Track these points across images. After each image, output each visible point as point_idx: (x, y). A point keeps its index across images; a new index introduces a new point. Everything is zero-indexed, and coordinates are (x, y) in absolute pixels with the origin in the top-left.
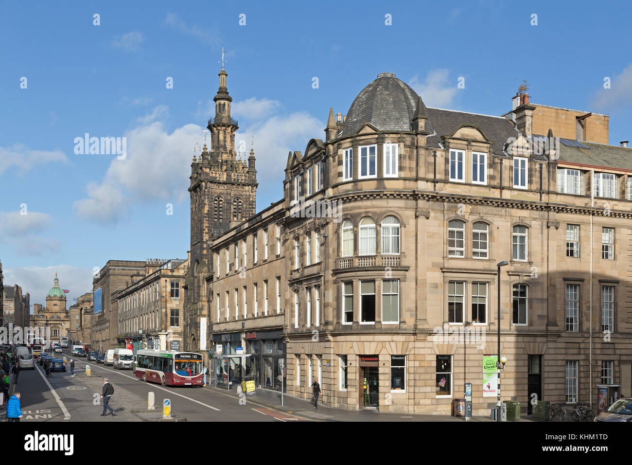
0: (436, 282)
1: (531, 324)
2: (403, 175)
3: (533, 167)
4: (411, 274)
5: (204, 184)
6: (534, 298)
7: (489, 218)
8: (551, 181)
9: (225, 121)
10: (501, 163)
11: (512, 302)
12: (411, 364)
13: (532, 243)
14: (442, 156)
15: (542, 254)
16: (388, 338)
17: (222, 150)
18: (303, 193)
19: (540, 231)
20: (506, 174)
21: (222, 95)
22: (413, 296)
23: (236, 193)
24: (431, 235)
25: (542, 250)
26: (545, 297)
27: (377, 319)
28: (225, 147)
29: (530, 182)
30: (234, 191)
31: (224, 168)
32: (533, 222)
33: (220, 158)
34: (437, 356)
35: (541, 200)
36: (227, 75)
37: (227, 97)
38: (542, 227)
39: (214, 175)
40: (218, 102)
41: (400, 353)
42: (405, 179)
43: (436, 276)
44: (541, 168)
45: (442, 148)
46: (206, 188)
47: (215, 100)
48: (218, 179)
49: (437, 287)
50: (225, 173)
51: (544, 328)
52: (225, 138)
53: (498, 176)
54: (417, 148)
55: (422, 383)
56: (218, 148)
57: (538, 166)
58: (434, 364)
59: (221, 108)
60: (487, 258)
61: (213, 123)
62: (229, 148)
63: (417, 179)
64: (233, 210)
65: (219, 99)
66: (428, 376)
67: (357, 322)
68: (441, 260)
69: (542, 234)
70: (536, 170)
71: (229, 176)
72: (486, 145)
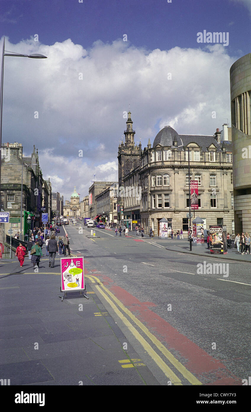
0: (182, 194)
1: (218, 207)
2: (170, 160)
3: (217, 154)
4: (173, 192)
5: (122, 155)
6: (219, 199)
7: (201, 172)
8: (224, 158)
9: (130, 131)
10: (205, 154)
11: (210, 200)
12: (174, 221)
13: (218, 180)
14: (183, 153)
15: (221, 183)
16: (166, 213)
17: (129, 142)
18: (144, 164)
19: (220, 176)
20: (207, 157)
21: (129, 121)
22: (174, 199)
23: (134, 158)
24: (180, 179)
25: (221, 182)
26: (223, 198)
27: (162, 207)
28: (130, 141)
29: (216, 159)
30: (133, 158)
31: (130, 149)
32: (218, 173)
33: (128, 145)
34: (183, 219)
35: (220, 165)
36: (131, 113)
37: (131, 122)
38: (221, 174)
39: (126, 152)
40: (128, 124)
41: (170, 218)
42: (170, 161)
43: (182, 192)
44: (220, 154)
45: (183, 150)
46: (123, 157)
47: (127, 123)
48: (127, 153)
49: (182, 196)
50: (130, 151)
51: (223, 209)
52: (130, 137)
53: (204, 158)
54: (174, 151)
55: (178, 227)
56: (128, 141)
57: (219, 154)
58: (182, 221)
59: (129, 126)
60: (201, 186)
61: (126, 132)
62: (132, 141)
63: (174, 161)
64: (133, 165)
65: (128, 123)
66: (180, 225)
67: (157, 208)
68: (184, 187)
69: (221, 176)
70: (218, 155)
71: (131, 152)
72: (199, 148)
